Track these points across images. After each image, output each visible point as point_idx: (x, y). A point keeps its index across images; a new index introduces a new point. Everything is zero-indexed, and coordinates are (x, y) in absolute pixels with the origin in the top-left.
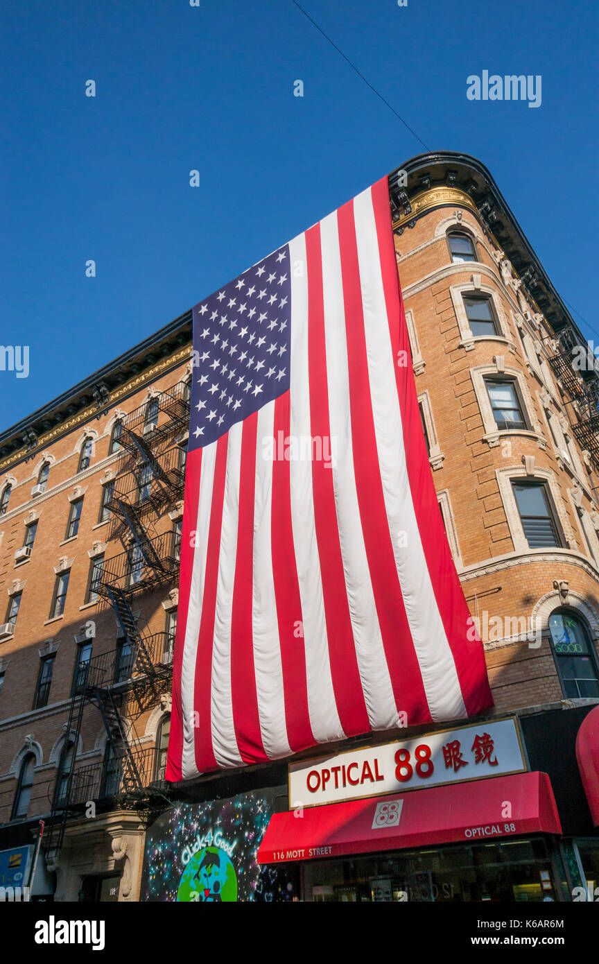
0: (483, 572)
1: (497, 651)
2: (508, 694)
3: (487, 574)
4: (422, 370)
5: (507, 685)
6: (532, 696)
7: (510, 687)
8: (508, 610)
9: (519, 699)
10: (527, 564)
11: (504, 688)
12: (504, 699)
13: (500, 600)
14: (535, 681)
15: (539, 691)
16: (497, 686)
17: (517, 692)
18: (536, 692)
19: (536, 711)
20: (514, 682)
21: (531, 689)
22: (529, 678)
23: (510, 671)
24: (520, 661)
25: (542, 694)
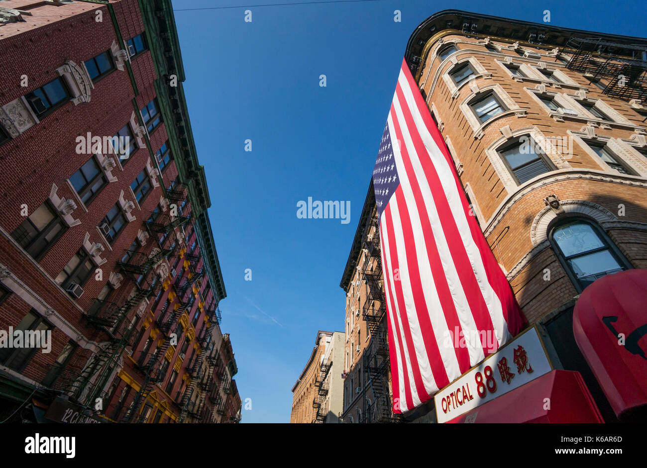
0: (496, 222)
1: (518, 276)
2: (534, 307)
3: (499, 222)
4: (443, 126)
5: (532, 300)
6: (550, 302)
7: (534, 301)
8: (517, 240)
9: (541, 309)
10: (520, 199)
11: (531, 303)
12: (532, 313)
13: (511, 236)
14: (549, 288)
15: (554, 296)
16: (525, 304)
17: (539, 303)
18: (551, 297)
19: (555, 315)
20: (534, 296)
21: (547, 297)
22: (544, 287)
23: (530, 288)
24: (534, 277)
25: (557, 298)
